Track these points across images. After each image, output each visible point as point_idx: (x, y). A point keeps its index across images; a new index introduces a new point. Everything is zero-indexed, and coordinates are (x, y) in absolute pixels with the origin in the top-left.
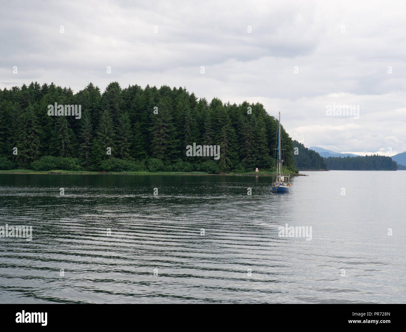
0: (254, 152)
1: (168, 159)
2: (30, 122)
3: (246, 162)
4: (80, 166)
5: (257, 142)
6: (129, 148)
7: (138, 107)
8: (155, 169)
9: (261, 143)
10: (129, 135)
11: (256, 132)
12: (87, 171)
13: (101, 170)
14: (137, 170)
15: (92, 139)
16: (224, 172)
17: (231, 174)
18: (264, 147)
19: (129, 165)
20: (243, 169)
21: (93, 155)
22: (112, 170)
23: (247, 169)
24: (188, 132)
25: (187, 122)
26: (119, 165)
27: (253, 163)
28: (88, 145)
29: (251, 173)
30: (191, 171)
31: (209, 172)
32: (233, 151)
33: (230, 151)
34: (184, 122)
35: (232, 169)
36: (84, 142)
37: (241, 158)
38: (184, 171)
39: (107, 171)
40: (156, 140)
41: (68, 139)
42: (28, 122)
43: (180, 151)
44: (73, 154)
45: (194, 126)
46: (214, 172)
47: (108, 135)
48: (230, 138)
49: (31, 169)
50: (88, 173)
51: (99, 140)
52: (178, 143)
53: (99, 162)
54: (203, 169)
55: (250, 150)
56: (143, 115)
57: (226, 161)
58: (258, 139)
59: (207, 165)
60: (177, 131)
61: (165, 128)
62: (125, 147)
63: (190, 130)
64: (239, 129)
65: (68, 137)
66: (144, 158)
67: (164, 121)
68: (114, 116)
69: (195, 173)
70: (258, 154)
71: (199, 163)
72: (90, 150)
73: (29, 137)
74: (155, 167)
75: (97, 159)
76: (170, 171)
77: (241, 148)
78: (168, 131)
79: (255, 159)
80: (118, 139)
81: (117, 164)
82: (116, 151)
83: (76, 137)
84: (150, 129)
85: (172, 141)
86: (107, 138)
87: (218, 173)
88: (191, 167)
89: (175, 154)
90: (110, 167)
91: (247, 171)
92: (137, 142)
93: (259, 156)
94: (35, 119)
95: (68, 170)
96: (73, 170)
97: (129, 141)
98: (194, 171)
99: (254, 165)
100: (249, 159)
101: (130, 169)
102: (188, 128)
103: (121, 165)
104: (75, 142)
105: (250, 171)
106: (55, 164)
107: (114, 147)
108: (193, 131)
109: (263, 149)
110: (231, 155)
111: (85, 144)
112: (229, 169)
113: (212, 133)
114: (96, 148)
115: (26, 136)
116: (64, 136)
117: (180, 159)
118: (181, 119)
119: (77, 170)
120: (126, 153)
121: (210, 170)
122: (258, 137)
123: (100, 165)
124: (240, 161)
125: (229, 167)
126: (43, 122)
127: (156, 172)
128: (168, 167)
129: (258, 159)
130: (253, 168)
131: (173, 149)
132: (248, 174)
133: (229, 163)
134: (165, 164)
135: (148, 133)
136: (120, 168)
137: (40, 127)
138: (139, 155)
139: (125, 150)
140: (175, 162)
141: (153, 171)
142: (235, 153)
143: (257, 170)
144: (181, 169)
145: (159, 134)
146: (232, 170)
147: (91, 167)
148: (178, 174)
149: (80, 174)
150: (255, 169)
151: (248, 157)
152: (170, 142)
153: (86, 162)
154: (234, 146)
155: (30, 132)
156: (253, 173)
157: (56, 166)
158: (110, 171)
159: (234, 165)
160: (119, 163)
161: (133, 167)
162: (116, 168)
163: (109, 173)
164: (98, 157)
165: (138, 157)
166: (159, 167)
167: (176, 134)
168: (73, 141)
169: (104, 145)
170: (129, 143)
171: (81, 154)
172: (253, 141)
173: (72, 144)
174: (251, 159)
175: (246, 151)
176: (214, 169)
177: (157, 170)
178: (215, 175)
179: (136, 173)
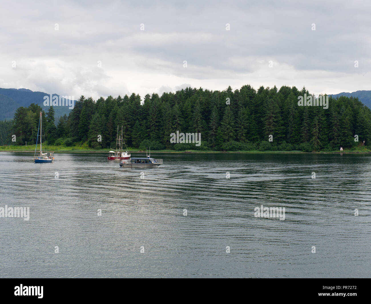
0: (339, 136)
1: (275, 141)
2: (174, 116)
3: (333, 143)
4: (207, 147)
5: (342, 128)
6: (245, 133)
7: (256, 103)
8: (264, 149)
9: (345, 128)
10: (245, 124)
11: (342, 120)
12: (213, 150)
13: (222, 150)
14: (249, 150)
15: (217, 127)
16: (316, 151)
17: (321, 152)
18: (347, 132)
19: (243, 146)
20: (330, 148)
21: (217, 139)
22: (230, 150)
23: (333, 148)
24: (291, 120)
25: (291, 113)
26: (235, 146)
27: (338, 143)
28: (215, 132)
29: (336, 151)
30: (292, 150)
31: (304, 151)
32: (323, 135)
33: (321, 135)
34: (289, 113)
35: (322, 148)
36: (212, 129)
37: (330, 139)
38: (286, 150)
39: (226, 150)
40: (266, 127)
41: (200, 127)
42: (173, 116)
43: (284, 135)
44: (204, 138)
45: (296, 116)
46: (307, 151)
47: (229, 124)
48: (321, 124)
49: (174, 149)
50: (212, 152)
51: (222, 128)
52: (284, 129)
53: (221, 144)
54: (300, 148)
55: (336, 134)
56: (259, 109)
57: (318, 142)
58: (343, 125)
59: (303, 146)
60: (283, 119)
61: (273, 118)
62: (242, 133)
63: (293, 119)
64: (330, 117)
65: (200, 126)
66: (257, 141)
67: (273, 113)
68: (237, 110)
69: (293, 152)
70: (343, 136)
71: (298, 144)
72: (216, 136)
73: (173, 127)
74: (264, 148)
75: (220, 142)
76: (276, 150)
77: (330, 132)
78: (275, 120)
79: (340, 140)
80: (237, 127)
81: (233, 145)
82: (235, 136)
83: (207, 126)
84: (262, 119)
85: (278, 128)
86: (228, 126)
87: (311, 152)
88: (291, 147)
89: (281, 137)
90: (228, 148)
91: (334, 150)
92: (253, 129)
93: (342, 138)
94: (178, 114)
95: (198, 150)
96: (202, 150)
97: (245, 128)
98: (294, 150)
99: (339, 145)
100: (335, 140)
101: (244, 149)
102: (291, 118)
103: (236, 146)
104: (206, 130)
105: (335, 150)
106: (190, 146)
107: (233, 133)
108: (295, 120)
109: (346, 133)
110: (321, 137)
111: (212, 131)
112: (320, 149)
113: (309, 121)
114: (219, 134)
115: (171, 126)
116: (198, 125)
117: (284, 141)
118: (287, 111)
119: (205, 150)
120: (242, 137)
121: (305, 149)
122: (343, 123)
123: (221, 146)
124: (329, 143)
125: (320, 147)
126: (185, 116)
127: (264, 151)
128: (274, 148)
129: (342, 141)
130: (338, 148)
131: (279, 134)
132: (334, 152)
133: (320, 144)
134: (272, 145)
135: (261, 122)
136: (236, 148)
137: (182, 119)
138: (254, 139)
139: (242, 135)
140: (281, 143)
141: (262, 151)
142: (325, 136)
143: (341, 149)
144: (284, 149)
145: (269, 123)
146: (322, 150)
147: (215, 148)
148: (280, 152)
149: (205, 153)
150: (339, 149)
151: (335, 139)
152: (277, 129)
153: (212, 144)
154: (324, 131)
155: (174, 123)
156: (338, 151)
157: (189, 147)
158: (228, 151)
159: (323, 146)
160: (235, 145)
161: (247, 147)
162: (233, 148)
163: (227, 152)
164: (220, 141)
165: (253, 140)
166: (267, 147)
167: (282, 123)
168: (204, 129)
169: (226, 131)
170: (245, 130)
171: (209, 139)
172: (339, 127)
173: (204, 131)
174: (337, 140)
175: (333, 134)
176: (307, 149)
177: (265, 149)
178: (308, 153)
179: (248, 152)
